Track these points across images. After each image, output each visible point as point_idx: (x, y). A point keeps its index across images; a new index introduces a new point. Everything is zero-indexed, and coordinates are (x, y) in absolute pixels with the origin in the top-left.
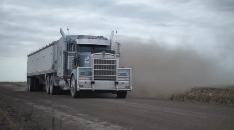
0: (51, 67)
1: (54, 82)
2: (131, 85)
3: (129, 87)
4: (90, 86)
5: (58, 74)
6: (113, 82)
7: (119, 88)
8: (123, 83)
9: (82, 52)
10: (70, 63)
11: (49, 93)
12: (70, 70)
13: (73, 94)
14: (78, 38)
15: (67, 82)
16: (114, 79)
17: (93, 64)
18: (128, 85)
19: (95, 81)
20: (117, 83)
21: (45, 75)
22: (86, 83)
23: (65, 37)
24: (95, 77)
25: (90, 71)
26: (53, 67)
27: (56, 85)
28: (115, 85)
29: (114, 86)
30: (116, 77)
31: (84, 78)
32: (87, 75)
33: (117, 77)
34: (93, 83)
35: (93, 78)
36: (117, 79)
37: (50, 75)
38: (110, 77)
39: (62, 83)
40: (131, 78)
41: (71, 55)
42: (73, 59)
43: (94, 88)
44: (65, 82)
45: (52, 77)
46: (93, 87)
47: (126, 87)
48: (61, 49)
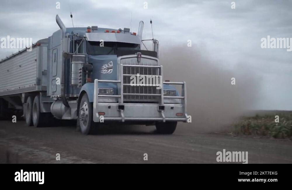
0: (35, 82)
1: (42, 105)
2: (186, 110)
3: (182, 115)
4: (116, 113)
5: (50, 93)
6: (155, 106)
7: (166, 116)
8: (172, 108)
9: (95, 55)
10: (76, 73)
11: (31, 124)
12: (76, 85)
13: (84, 127)
14: (89, 32)
15: (67, 106)
16: (156, 100)
17: (123, 75)
18: (179, 111)
19: (126, 105)
20: (162, 108)
21: (23, 96)
22: (109, 107)
23: (65, 31)
24: (125, 97)
25: (115, 86)
26: (39, 82)
27: (44, 111)
28: (160, 112)
29: (158, 113)
30: (160, 96)
31: (106, 100)
32: (110, 94)
33: (163, 97)
34: (121, 107)
35: (122, 100)
36: (163, 101)
37: (33, 95)
38: (150, 97)
39: (57, 107)
40: (186, 100)
41: (77, 59)
42: (81, 67)
43: (124, 116)
44: (63, 106)
45: (36, 98)
46: (122, 114)
47: (178, 115)
48: (55, 51)
